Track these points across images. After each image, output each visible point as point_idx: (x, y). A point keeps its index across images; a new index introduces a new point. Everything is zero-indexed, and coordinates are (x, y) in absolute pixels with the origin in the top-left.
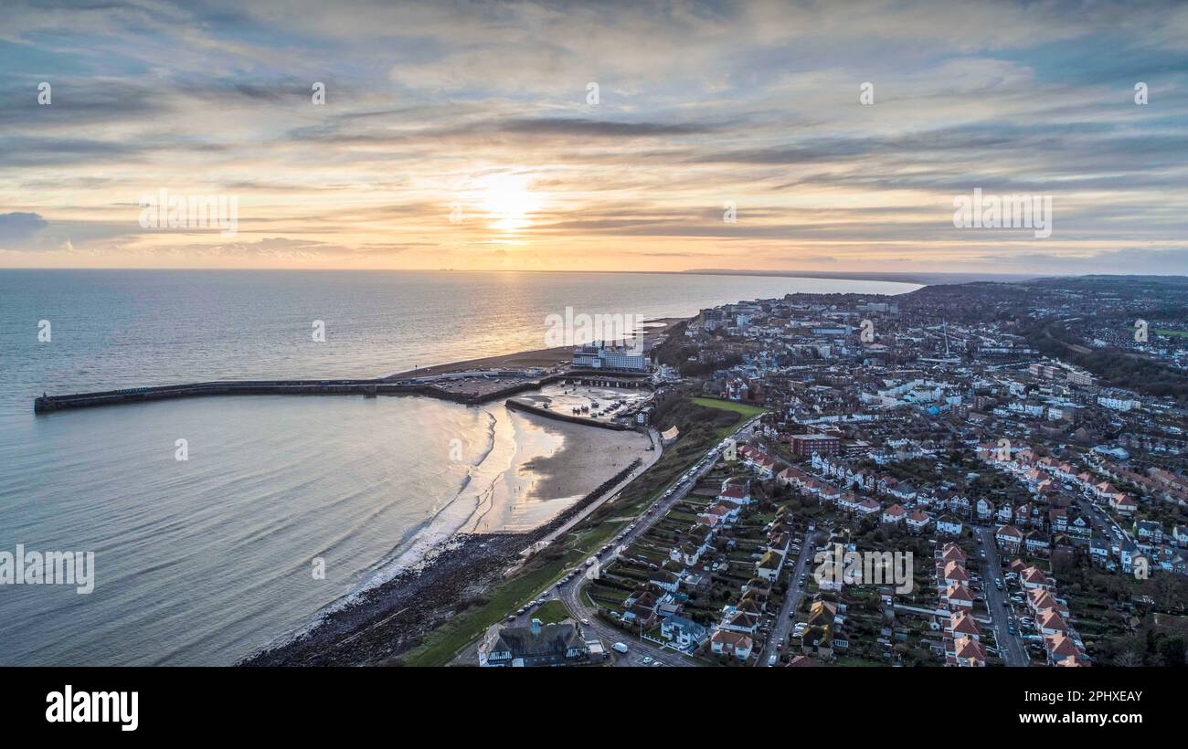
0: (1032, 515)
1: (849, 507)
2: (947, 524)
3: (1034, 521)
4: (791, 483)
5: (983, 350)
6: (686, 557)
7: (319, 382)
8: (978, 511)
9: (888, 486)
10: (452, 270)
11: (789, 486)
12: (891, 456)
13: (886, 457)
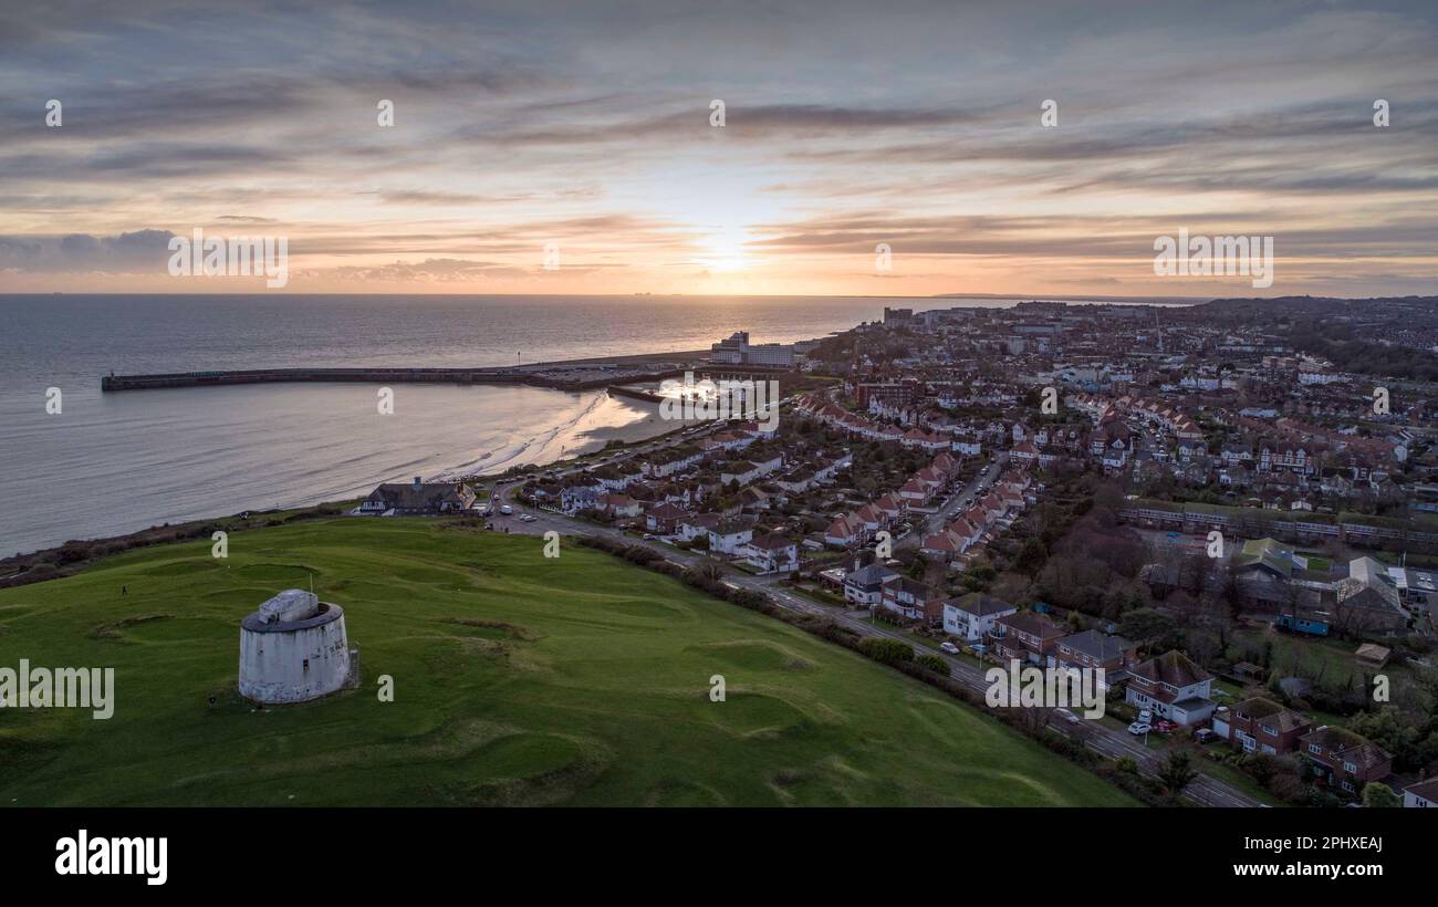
0: (1068, 438)
1: (872, 437)
2: (963, 445)
3: (1070, 445)
4: (828, 422)
5: (1222, 348)
6: (655, 468)
7: (411, 370)
8: (1014, 438)
9: (929, 420)
10: (648, 294)
11: (824, 424)
12: (961, 401)
13: (954, 401)
